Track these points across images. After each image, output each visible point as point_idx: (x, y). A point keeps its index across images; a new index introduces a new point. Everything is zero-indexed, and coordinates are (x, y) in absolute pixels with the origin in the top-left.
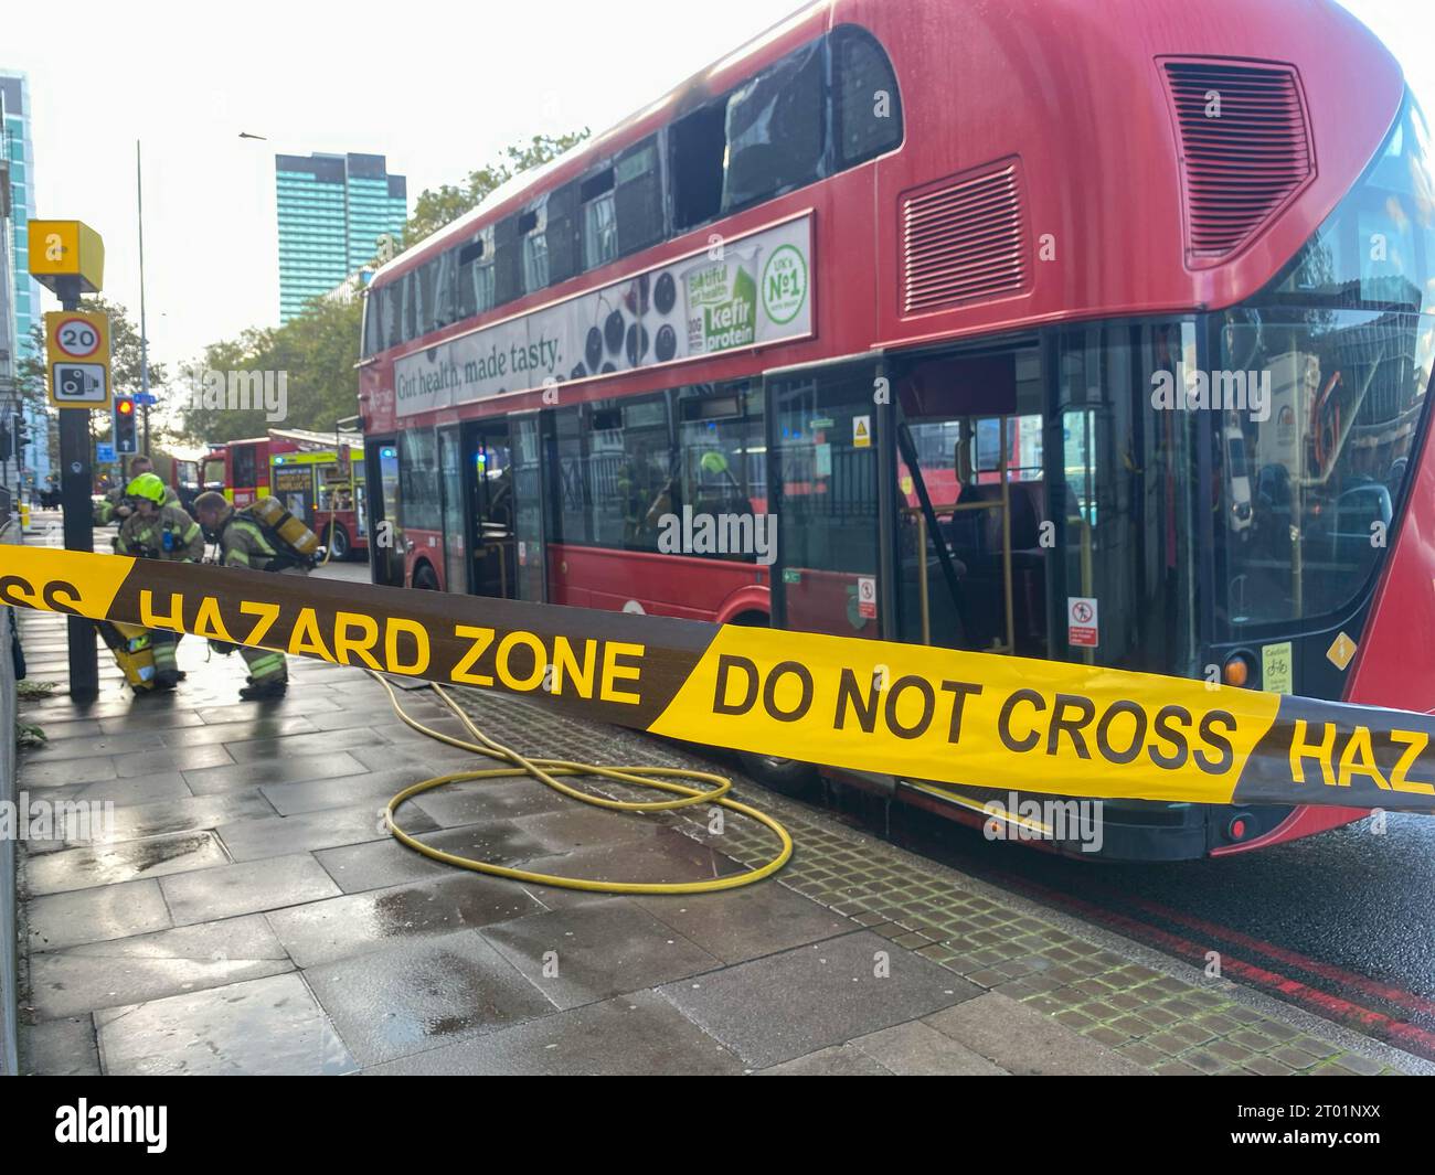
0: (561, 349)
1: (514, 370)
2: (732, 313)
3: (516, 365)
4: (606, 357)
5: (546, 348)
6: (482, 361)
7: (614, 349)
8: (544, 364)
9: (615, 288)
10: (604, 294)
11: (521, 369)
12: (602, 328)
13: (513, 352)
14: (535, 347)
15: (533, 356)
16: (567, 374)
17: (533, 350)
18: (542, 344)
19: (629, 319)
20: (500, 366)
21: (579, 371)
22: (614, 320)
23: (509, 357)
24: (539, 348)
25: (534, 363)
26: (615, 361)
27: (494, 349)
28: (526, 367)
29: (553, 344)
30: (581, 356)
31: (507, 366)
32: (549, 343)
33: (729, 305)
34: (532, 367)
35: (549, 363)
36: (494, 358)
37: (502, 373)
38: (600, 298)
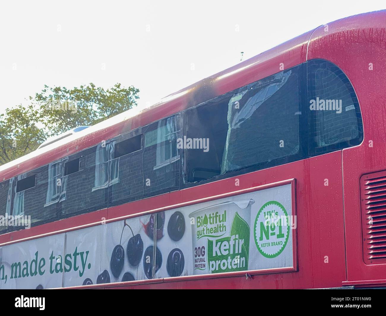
0: (91, 259)
1: (52, 272)
2: (230, 246)
3: (53, 268)
4: (127, 268)
5: (79, 257)
6: (26, 262)
7: (134, 263)
8: (76, 269)
9: (137, 219)
10: (127, 222)
11: (57, 271)
12: (125, 246)
13: (52, 258)
14: (70, 255)
15: (68, 262)
16: (94, 279)
17: (68, 258)
18: (76, 254)
19: (147, 242)
20: (40, 268)
21: (104, 276)
22: (135, 241)
23: (48, 261)
24: (73, 257)
25: (68, 267)
26: (134, 272)
27: (37, 254)
28: (61, 270)
29: (85, 255)
30: (107, 266)
31: (46, 268)
32: (82, 254)
33: (228, 239)
34: (66, 270)
35: (81, 268)
36: (36, 261)
37: (41, 274)
38: (125, 224)
